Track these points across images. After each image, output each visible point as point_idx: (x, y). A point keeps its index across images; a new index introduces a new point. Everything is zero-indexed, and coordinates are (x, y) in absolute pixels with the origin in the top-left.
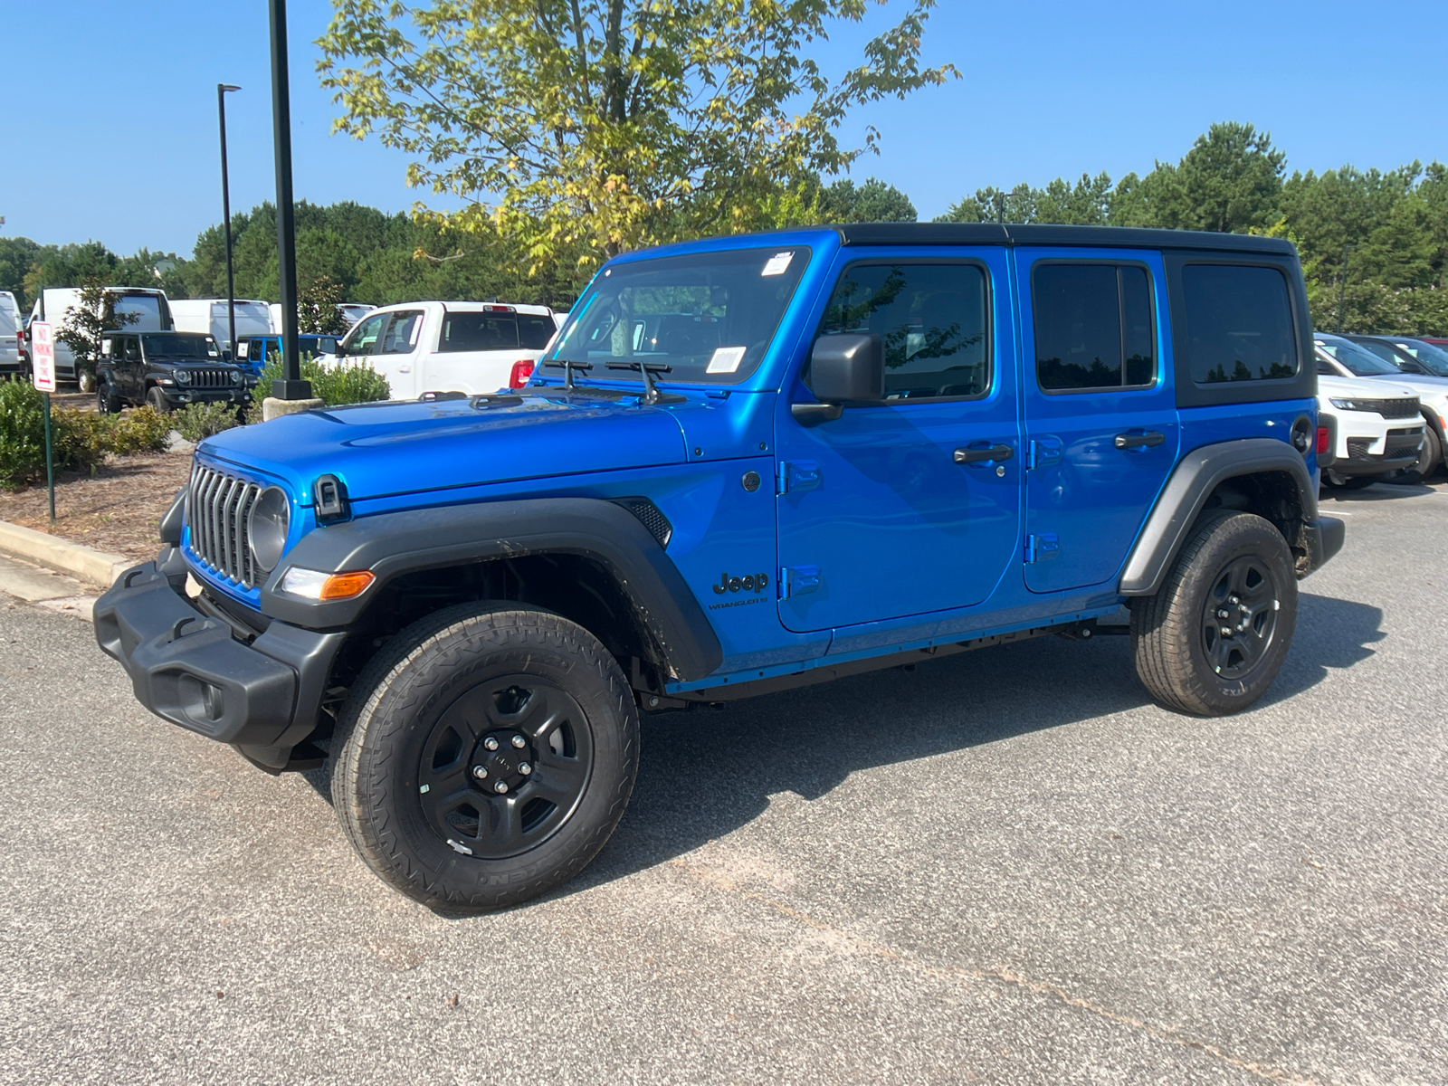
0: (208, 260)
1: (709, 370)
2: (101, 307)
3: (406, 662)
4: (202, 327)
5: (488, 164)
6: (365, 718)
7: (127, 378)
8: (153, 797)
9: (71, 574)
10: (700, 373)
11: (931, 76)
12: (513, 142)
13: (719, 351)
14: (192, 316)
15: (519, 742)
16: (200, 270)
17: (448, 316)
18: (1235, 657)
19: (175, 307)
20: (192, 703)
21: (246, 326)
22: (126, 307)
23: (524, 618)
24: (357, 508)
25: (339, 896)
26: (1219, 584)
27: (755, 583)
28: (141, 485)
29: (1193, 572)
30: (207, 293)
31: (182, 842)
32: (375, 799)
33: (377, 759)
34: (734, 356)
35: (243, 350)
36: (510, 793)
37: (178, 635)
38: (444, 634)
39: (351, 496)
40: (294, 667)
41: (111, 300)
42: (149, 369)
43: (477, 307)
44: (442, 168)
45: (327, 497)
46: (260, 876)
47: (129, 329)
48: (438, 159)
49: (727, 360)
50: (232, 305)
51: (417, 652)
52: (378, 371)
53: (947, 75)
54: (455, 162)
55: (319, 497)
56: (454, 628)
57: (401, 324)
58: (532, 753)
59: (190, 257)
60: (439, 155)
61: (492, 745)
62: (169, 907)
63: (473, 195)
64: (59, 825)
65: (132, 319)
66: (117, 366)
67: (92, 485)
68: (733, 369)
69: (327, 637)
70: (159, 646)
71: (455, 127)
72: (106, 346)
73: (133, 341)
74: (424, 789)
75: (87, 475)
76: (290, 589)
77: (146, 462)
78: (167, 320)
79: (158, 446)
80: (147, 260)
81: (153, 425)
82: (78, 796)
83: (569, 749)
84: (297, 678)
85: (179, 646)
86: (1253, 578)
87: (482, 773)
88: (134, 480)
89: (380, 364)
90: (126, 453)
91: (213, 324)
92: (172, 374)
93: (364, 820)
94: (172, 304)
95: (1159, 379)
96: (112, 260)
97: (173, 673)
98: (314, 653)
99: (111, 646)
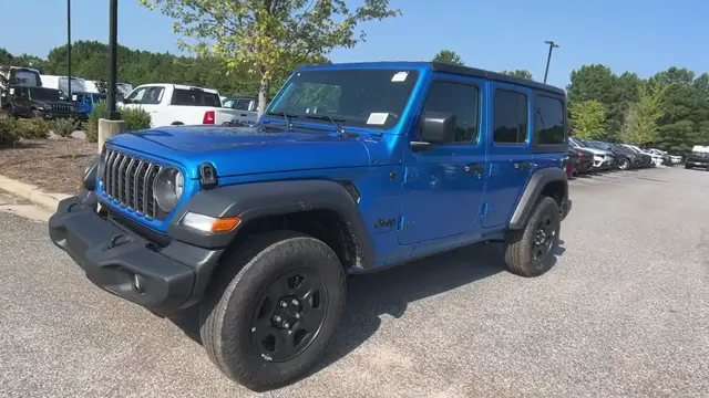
0: (54, 61)
1: (368, 123)
2: (9, 75)
3: (249, 264)
4: (56, 87)
5: (210, 27)
6: (228, 294)
7: (21, 105)
8: (76, 317)
9: (7, 192)
10: (363, 124)
11: (392, 13)
12: (220, 19)
13: (372, 114)
14: (50, 82)
15: (296, 302)
16: (50, 64)
17: (176, 90)
18: (540, 253)
19: (43, 78)
20: (123, 283)
21: (74, 88)
22: (21, 76)
23: (306, 241)
24: (222, 181)
25: (194, 380)
26: (539, 225)
27: (390, 223)
28: (39, 152)
29: (533, 220)
30: (53, 73)
31: (98, 345)
32: (231, 337)
33: (234, 316)
34: (382, 118)
35: (74, 98)
36: (290, 328)
37: (114, 245)
38: (268, 249)
39: (218, 174)
40: (193, 268)
41: (13, 72)
42: (32, 102)
43: (188, 88)
44: (189, 26)
45: (207, 174)
46: (148, 367)
47: (22, 85)
48: (186, 23)
49: (377, 118)
50: (70, 79)
51: (255, 259)
52: (147, 111)
53: (398, 13)
54: (195, 24)
55: (202, 174)
56: (273, 246)
57: (153, 92)
58: (300, 308)
59: (45, 58)
60: (187, 20)
61: (285, 305)
62: (101, 389)
63: (202, 39)
64: (25, 335)
65: (24, 81)
66: (17, 99)
67: (15, 151)
68: (383, 123)
69: (212, 252)
70: (103, 250)
71: (197, 9)
72: (12, 91)
73: (25, 89)
74: (253, 330)
75: (11, 147)
76: (189, 224)
77: (40, 142)
78: (39, 83)
79: (44, 136)
80: (26, 58)
81: (42, 126)
82: (33, 317)
83: (316, 304)
84: (195, 274)
85: (115, 252)
86: (548, 223)
87: (279, 319)
88: (35, 150)
89: (147, 108)
90: (28, 138)
91: (60, 86)
92: (42, 106)
93: (224, 349)
94: (41, 76)
95: (528, 141)
96: (10, 56)
97: (114, 267)
98: (205, 260)
99: (62, 243)
